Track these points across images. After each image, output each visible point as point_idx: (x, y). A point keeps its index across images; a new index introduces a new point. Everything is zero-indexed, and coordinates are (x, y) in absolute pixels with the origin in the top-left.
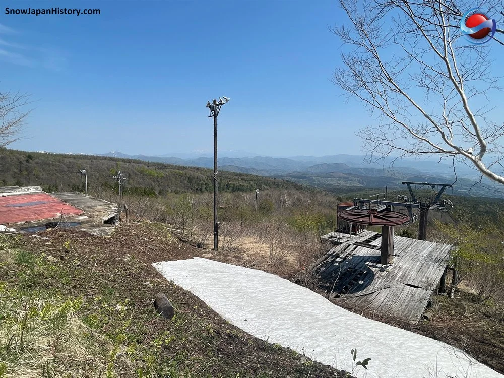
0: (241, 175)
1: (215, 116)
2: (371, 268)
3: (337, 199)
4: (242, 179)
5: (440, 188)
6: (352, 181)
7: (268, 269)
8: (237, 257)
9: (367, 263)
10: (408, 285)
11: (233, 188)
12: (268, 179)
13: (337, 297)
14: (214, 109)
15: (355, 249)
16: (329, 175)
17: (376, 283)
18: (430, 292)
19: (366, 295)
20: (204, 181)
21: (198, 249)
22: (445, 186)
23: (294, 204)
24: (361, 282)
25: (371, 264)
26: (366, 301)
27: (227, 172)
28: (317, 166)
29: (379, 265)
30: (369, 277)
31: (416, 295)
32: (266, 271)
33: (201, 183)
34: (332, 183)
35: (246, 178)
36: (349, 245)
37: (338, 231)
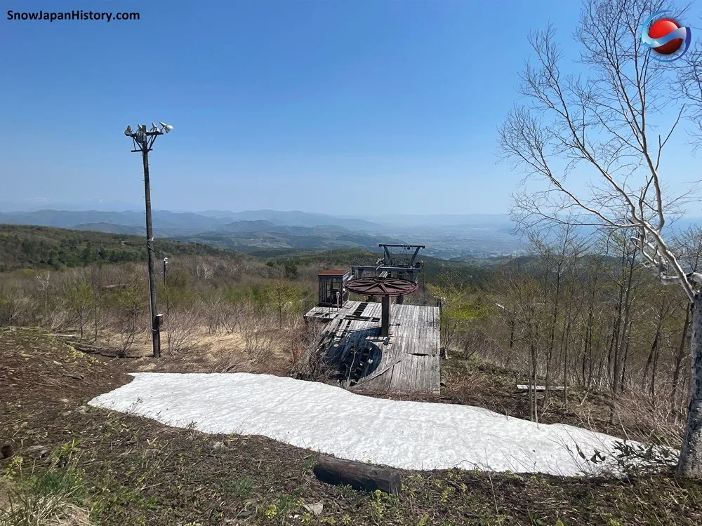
0: (123, 237)
1: (145, 151)
2: (375, 343)
3: (268, 264)
4: (125, 243)
5: (415, 249)
6: (279, 241)
7: (255, 368)
8: (197, 361)
9: (368, 338)
10: (415, 354)
11: (112, 257)
12: (167, 241)
13: (352, 384)
14: (143, 140)
15: (349, 323)
16: (252, 235)
17: (386, 359)
18: (438, 358)
19: (380, 375)
20: (56, 248)
21: (122, 360)
22: (419, 247)
23: (216, 274)
24: (370, 361)
25: (372, 338)
26: (383, 382)
27: (98, 233)
28: (235, 224)
29: (381, 338)
30: (377, 353)
31: (426, 364)
32: (253, 372)
33: (49, 251)
34: (255, 245)
35: (133, 242)
36: (341, 321)
37: (320, 305)
